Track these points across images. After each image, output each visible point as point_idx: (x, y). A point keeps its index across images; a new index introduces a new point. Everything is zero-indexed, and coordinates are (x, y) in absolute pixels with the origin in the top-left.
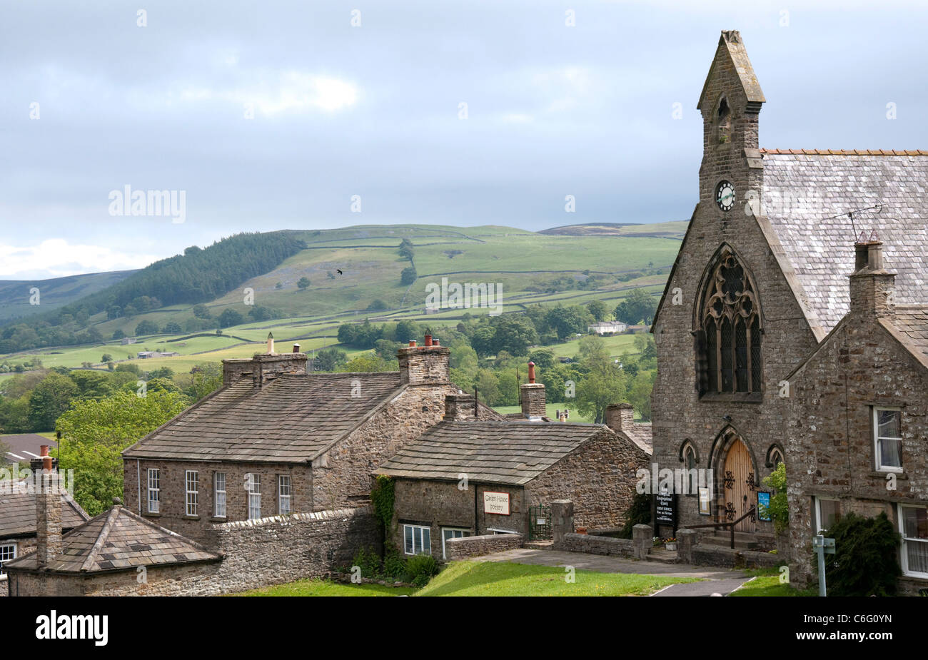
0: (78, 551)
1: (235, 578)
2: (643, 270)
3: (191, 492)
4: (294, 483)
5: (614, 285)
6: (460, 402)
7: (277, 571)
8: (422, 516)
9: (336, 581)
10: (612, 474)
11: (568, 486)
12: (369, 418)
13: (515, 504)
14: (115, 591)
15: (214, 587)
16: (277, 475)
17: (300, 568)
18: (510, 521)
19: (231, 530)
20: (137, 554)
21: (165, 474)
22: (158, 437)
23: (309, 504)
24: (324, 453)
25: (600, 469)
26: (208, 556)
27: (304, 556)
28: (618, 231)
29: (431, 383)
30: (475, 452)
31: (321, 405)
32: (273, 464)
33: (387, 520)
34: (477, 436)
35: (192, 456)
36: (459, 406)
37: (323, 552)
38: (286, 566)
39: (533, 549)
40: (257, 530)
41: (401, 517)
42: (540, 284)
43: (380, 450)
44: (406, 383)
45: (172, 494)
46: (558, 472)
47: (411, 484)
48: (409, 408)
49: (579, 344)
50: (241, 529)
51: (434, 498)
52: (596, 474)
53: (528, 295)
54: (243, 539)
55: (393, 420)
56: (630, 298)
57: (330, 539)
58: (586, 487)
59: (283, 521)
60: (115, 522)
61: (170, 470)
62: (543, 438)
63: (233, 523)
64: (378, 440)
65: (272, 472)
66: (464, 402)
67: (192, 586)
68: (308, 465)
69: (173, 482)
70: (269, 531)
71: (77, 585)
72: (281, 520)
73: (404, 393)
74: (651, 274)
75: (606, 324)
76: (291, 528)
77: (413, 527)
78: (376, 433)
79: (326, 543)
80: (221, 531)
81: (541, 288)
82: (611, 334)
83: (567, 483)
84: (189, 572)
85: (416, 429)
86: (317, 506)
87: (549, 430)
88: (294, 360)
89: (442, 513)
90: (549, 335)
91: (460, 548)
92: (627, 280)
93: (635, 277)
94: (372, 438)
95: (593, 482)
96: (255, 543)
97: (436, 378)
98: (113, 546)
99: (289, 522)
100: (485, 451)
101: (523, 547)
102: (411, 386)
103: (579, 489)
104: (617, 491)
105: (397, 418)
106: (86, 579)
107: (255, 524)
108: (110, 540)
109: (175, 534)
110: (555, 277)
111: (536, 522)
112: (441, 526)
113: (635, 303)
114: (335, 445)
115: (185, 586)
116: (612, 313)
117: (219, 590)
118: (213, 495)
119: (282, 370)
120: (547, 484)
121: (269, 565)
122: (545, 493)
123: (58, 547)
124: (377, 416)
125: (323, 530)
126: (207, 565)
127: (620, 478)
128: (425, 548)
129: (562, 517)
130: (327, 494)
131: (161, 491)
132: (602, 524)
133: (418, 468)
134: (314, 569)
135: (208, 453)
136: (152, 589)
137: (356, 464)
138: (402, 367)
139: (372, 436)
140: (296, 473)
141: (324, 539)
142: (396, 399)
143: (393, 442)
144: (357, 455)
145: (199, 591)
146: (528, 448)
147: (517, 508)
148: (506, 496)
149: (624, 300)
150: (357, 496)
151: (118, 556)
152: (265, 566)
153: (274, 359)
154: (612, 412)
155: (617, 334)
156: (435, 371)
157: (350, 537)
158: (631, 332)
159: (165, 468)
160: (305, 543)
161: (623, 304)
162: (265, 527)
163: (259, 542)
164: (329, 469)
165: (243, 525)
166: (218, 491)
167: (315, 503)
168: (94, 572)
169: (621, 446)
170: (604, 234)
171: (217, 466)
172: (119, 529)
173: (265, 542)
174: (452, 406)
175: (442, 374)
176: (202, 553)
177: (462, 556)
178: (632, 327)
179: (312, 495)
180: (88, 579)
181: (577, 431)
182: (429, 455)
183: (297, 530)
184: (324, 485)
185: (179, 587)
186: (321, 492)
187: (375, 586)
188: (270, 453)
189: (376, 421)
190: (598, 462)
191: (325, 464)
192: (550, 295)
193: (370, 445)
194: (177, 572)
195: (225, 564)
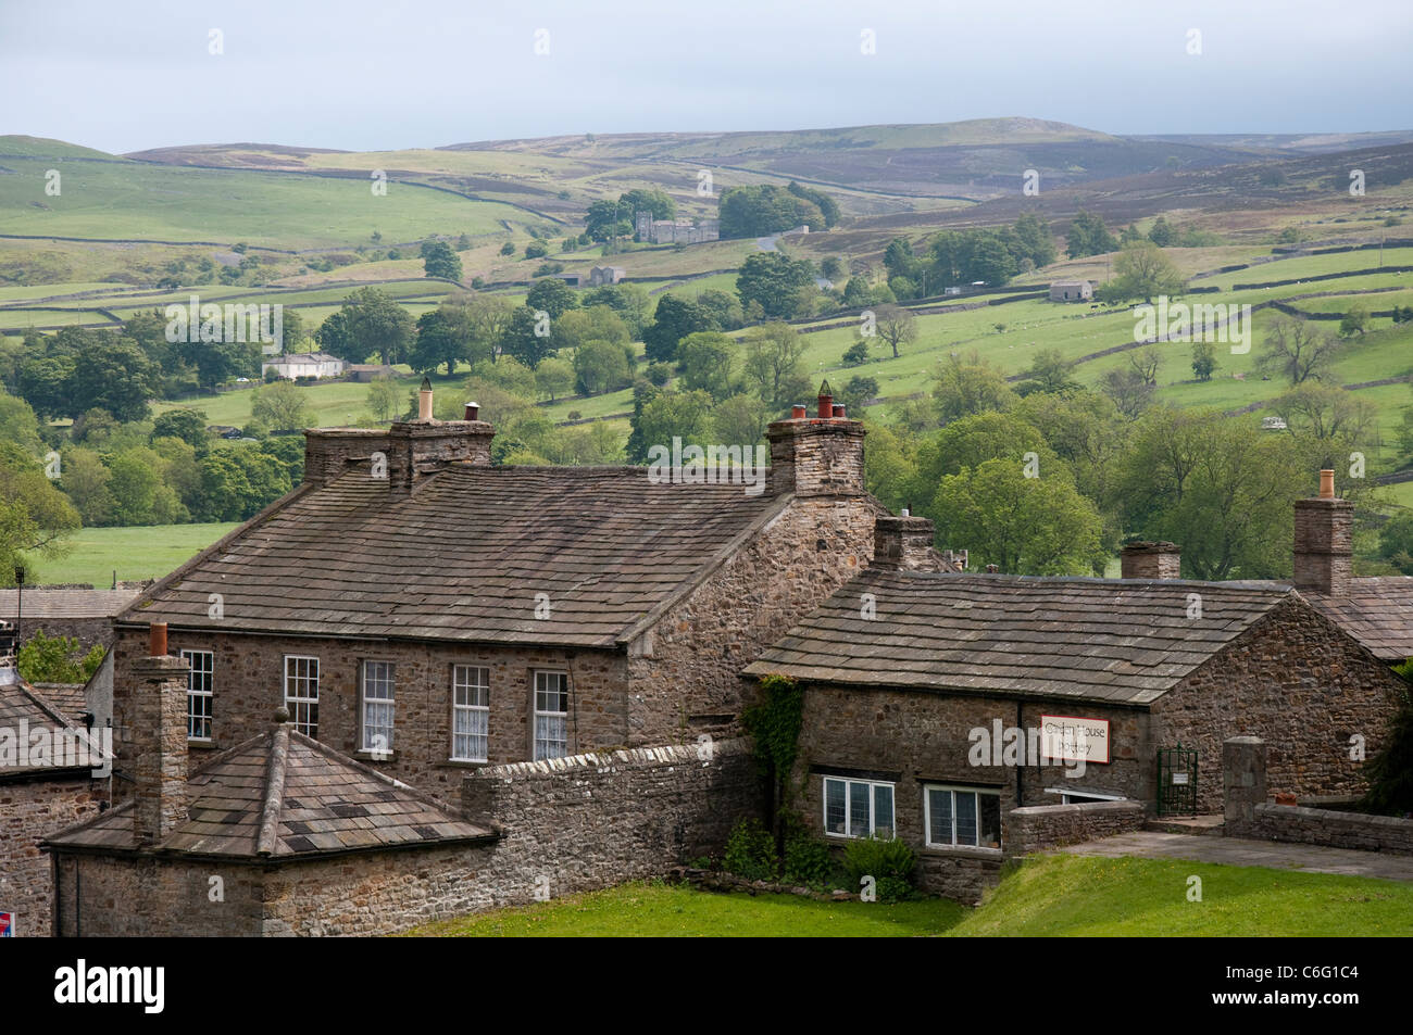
0: (227, 814)
1: (518, 875)
2: (360, 250)
3: (296, 699)
4: (579, 687)
5: (300, 278)
6: (910, 533)
7: (589, 863)
8: (873, 760)
9: (698, 886)
10: (1301, 686)
11: (1225, 708)
12: (725, 559)
13: (1124, 742)
14: (315, 897)
15: (482, 893)
16: (531, 670)
17: (628, 860)
18: (1106, 776)
19: (514, 780)
20: (347, 823)
21: (229, 661)
22: (185, 586)
23: (616, 731)
24: (648, 628)
25: (1281, 676)
26: (474, 831)
27: (636, 835)
28: (301, 165)
29: (832, 493)
30: (983, 635)
31: (581, 530)
32: (522, 648)
33: (783, 765)
34: (971, 604)
35: (303, 627)
36: (907, 539)
37: (668, 828)
38: (606, 855)
39: (1172, 832)
40: (557, 781)
41: (819, 761)
42: (139, 268)
43: (745, 625)
44: (787, 491)
45: (249, 702)
46: (1209, 681)
47: (847, 697)
48: (794, 543)
49: (253, 398)
50: (530, 779)
51: (907, 725)
52: (1274, 685)
53: (115, 290)
54: (533, 799)
55: (768, 567)
56: (351, 307)
57: (680, 801)
58: (1256, 710)
59: (601, 763)
60: (288, 757)
61: (242, 654)
62: (1140, 610)
63: (515, 766)
64: (741, 605)
65: (518, 664)
66: (916, 533)
67: (446, 889)
68: (618, 652)
69: (252, 679)
70: (578, 783)
71: (243, 883)
72: (597, 762)
73: (787, 511)
74: (375, 258)
75: (300, 360)
76: (616, 778)
77: (848, 782)
78: (738, 591)
79: (674, 810)
80: (496, 781)
81: (143, 277)
82: (311, 380)
83: (1223, 703)
84: (442, 862)
85: (804, 585)
86: (635, 736)
87: (1149, 595)
88: (471, 435)
89: (926, 755)
90: (181, 379)
91: (1039, 828)
92: (327, 269)
93: (343, 262)
94: (731, 601)
95: (1268, 701)
96: (554, 806)
97: (841, 482)
98: (299, 806)
99: (610, 765)
100: (1008, 634)
101: (1145, 827)
102: (798, 498)
103: (1243, 716)
104: (1308, 722)
105: (774, 562)
106: (266, 872)
107: (554, 768)
108: (291, 793)
109: (403, 785)
110: (173, 255)
111: (1170, 776)
112: (923, 782)
113: (362, 318)
114: (667, 612)
115: (434, 889)
116: (313, 337)
117: (491, 900)
118: (357, 708)
119: (447, 455)
120: (1189, 704)
121: (576, 851)
122: (1186, 721)
123: (180, 805)
124: (739, 557)
125: (669, 783)
126: (472, 849)
127: (1314, 694)
128: (878, 823)
129: (1252, 770)
130: (652, 710)
131: (216, 696)
132: (1281, 786)
133: (854, 663)
134: (651, 861)
135: (344, 622)
136: (378, 895)
137: (703, 652)
138: (779, 458)
139: (730, 596)
140: (584, 668)
141: (671, 802)
142: (773, 523)
143: (767, 609)
144: (705, 635)
145: (457, 901)
146: (1119, 629)
147: (1128, 751)
148: (1103, 725)
149: (337, 309)
150: (703, 717)
151: (314, 826)
152: (569, 854)
153: (434, 433)
154: (1136, 559)
155: (324, 380)
156: (839, 469)
157: (714, 799)
158: (356, 377)
159: (230, 649)
160: (639, 810)
161: (335, 318)
162: (572, 774)
163: (562, 804)
164: (657, 661)
165: (533, 770)
166: (369, 700)
167: (631, 728)
168: (282, 857)
169: (1321, 631)
170: (272, 167)
171: (373, 648)
172: (300, 771)
173: (570, 805)
174: (891, 541)
175: (852, 475)
176: (462, 824)
177: (1041, 844)
178: (356, 367)
179: (626, 714)
180: (271, 871)
181: (1223, 598)
182: (869, 639)
183: (626, 783)
184: (647, 692)
185: (423, 892)
186: (641, 707)
187: (785, 897)
188: (506, 624)
189: (738, 566)
190: (1279, 662)
191: (649, 651)
192: (166, 293)
193: (726, 614)
194: (422, 862)
195: (504, 848)
